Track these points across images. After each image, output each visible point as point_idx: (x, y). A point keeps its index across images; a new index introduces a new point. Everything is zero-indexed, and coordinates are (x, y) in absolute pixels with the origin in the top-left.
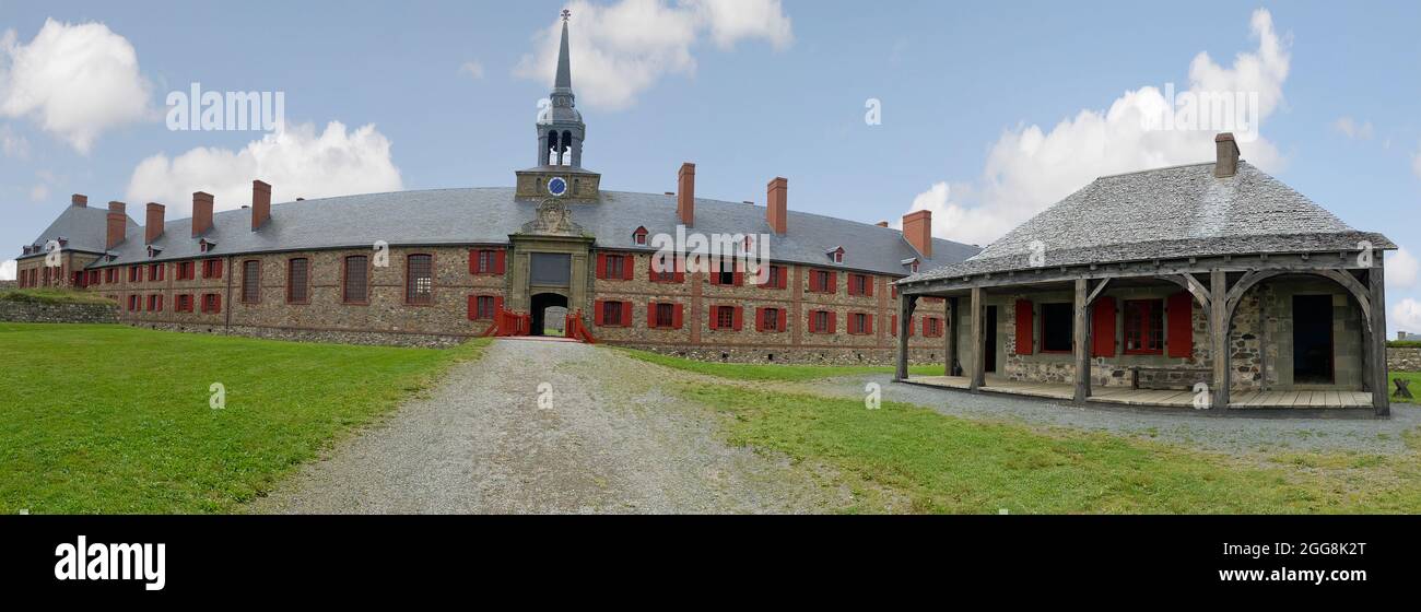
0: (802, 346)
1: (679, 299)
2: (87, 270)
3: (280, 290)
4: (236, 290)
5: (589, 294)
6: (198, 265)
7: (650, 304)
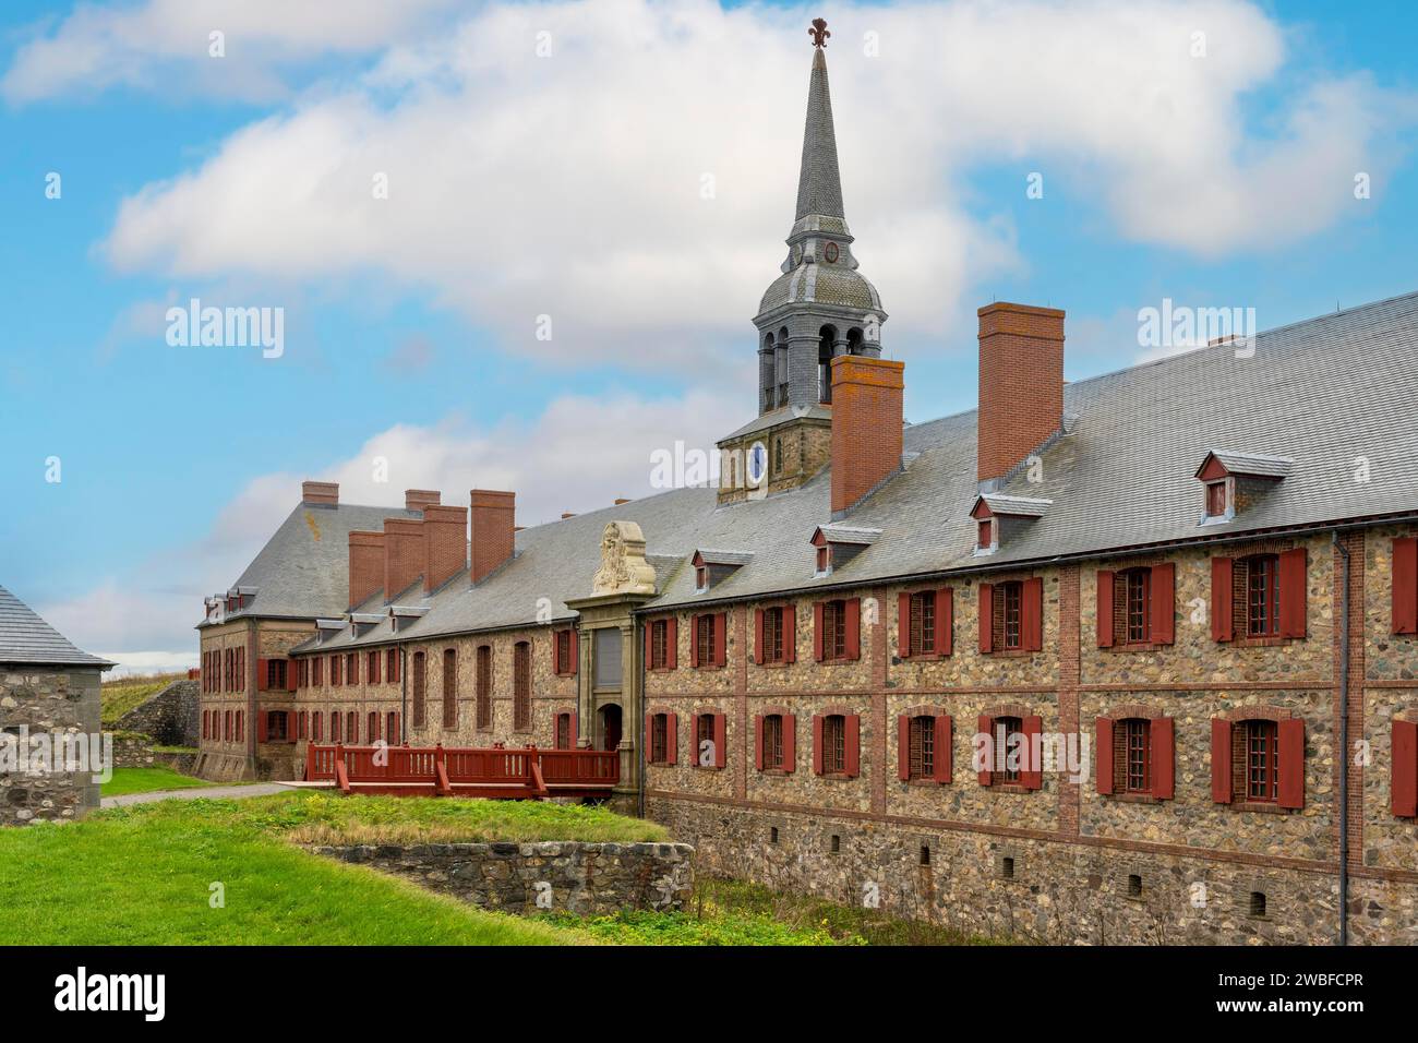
0: (890, 819)
1: (723, 702)
2: (293, 655)
3: (439, 706)
4: (410, 706)
5: (641, 701)
6: (384, 656)
7: (693, 716)
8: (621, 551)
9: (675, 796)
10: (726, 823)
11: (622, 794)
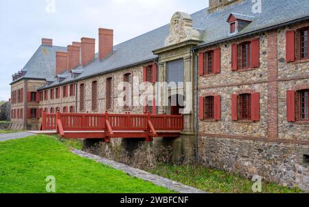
1: (256, 87)
2: (38, 91)
3: (90, 102)
4: (79, 103)
5: (195, 91)
6: (69, 87)
7: (233, 95)
8: (182, 23)
9: (220, 136)
10: (260, 151)
11: (187, 135)
